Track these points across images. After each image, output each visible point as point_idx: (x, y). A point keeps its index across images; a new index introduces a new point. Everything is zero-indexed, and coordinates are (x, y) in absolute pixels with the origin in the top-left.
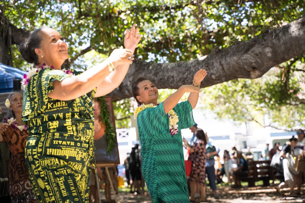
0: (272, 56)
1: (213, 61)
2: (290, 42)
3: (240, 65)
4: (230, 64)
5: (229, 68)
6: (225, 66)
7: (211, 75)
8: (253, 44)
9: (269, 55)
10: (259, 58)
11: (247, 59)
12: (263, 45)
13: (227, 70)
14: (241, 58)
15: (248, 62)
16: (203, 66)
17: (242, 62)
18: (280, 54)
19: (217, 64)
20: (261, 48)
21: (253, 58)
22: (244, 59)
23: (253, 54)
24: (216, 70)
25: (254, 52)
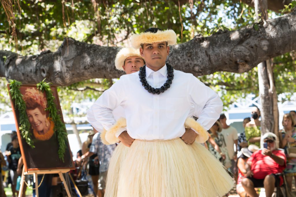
0: (268, 49)
1: (197, 50)
2: (289, 36)
3: (233, 57)
4: (219, 56)
5: (218, 60)
6: (213, 58)
7: (194, 66)
8: (247, 36)
9: (265, 48)
10: (254, 51)
11: (241, 51)
12: (259, 37)
13: (215, 62)
14: (234, 49)
15: (242, 55)
16: (183, 55)
17: (235, 55)
18: (277, 48)
19: (203, 54)
20: (257, 40)
21: (247, 51)
22: (238, 51)
23: (247, 46)
24: (200, 61)
25: (249, 44)
